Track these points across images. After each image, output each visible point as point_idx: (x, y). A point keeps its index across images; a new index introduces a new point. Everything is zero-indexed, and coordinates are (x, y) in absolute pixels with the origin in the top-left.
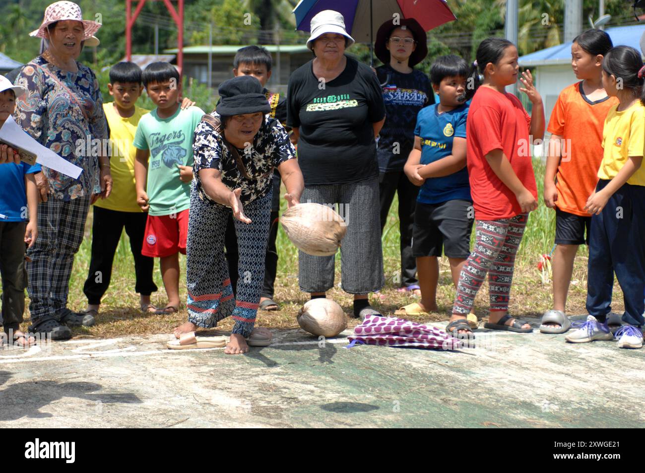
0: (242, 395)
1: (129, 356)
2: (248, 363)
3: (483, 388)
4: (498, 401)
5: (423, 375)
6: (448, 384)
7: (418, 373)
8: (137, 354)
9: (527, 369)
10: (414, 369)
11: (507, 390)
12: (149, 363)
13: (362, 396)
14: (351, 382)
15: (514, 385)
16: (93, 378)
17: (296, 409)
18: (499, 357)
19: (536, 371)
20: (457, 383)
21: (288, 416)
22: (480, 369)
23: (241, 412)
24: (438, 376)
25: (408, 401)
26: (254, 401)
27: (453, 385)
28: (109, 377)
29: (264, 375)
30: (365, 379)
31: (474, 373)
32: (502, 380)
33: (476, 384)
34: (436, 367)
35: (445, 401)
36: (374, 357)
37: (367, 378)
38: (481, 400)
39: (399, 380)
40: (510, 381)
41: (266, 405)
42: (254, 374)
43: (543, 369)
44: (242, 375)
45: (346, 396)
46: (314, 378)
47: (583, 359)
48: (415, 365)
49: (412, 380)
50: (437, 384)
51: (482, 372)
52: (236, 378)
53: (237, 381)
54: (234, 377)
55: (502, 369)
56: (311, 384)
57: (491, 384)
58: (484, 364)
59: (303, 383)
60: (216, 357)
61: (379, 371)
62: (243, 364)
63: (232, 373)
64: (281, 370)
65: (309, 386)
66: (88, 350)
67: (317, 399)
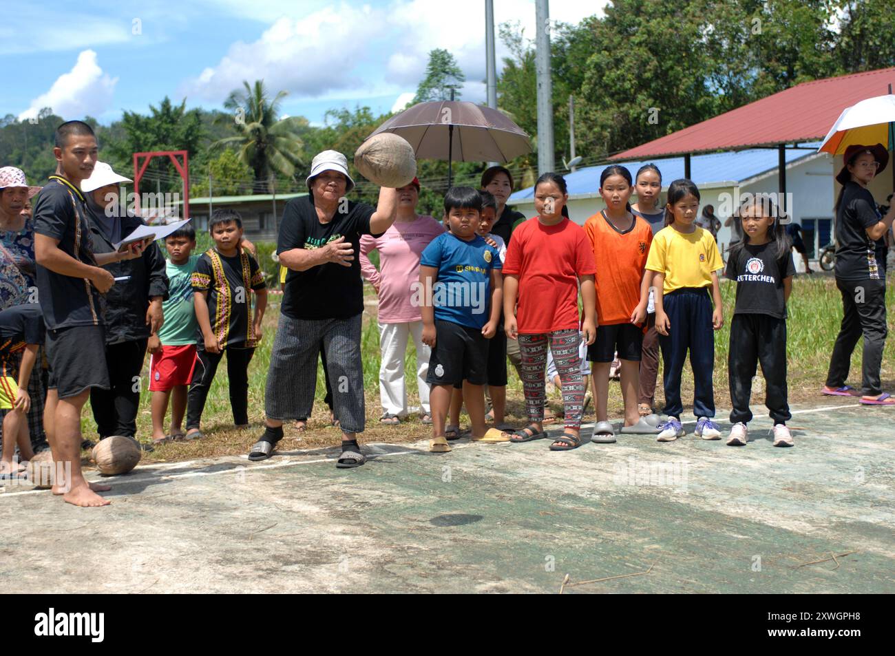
0: (318, 502)
3: (530, 485)
4: (546, 495)
5: (475, 477)
6: (499, 483)
9: (564, 467)
10: (466, 473)
11: (552, 486)
13: (426, 497)
14: (413, 486)
15: (556, 481)
17: (371, 511)
20: (506, 482)
21: (365, 517)
22: (523, 470)
23: (322, 516)
24: (488, 478)
25: (468, 500)
26: (330, 507)
27: (503, 484)
29: (333, 485)
30: (425, 484)
31: (520, 474)
32: (545, 478)
33: (523, 482)
34: (485, 470)
35: (502, 498)
36: (427, 465)
37: (426, 482)
38: (531, 494)
39: (454, 483)
40: (552, 478)
41: (342, 509)
42: (324, 484)
43: (578, 467)
44: (314, 486)
45: (412, 499)
46: (379, 485)
47: (610, 457)
49: (466, 482)
50: (489, 484)
51: (526, 472)
52: (308, 488)
53: (311, 491)
54: (306, 488)
55: (543, 469)
57: (537, 481)
58: (526, 465)
59: (370, 489)
63: (304, 484)
65: (376, 491)
67: (387, 502)
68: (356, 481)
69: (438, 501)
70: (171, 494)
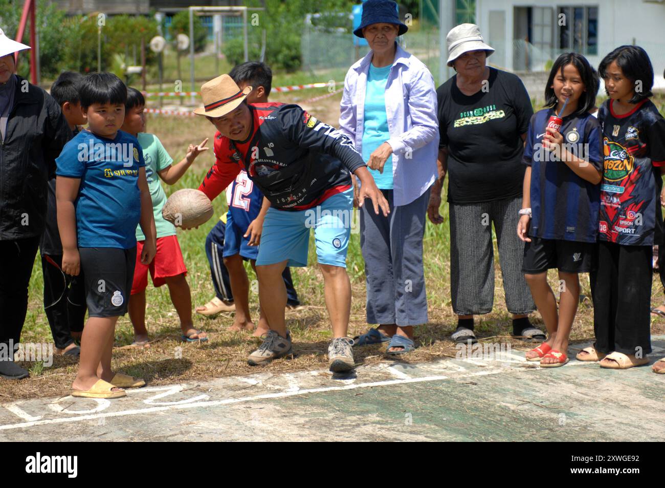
1: (209, 407)
2: (339, 411)
3: (594, 432)
5: (527, 419)
6: (557, 429)
7: (520, 416)
8: (216, 403)
9: (625, 406)
10: (513, 411)
11: (619, 434)
12: (236, 414)
14: (459, 430)
15: (623, 427)
16: (191, 434)
18: (592, 394)
19: (637, 410)
22: (579, 409)
24: (543, 420)
27: (563, 429)
28: (207, 433)
29: (365, 424)
30: (472, 426)
31: (577, 415)
32: (608, 422)
33: (585, 427)
34: (534, 408)
36: (464, 399)
37: (472, 424)
39: (505, 426)
40: (617, 422)
42: (353, 424)
43: (643, 407)
44: (343, 425)
46: (419, 427)
48: (512, 407)
49: (519, 425)
50: (546, 429)
51: (584, 413)
52: (338, 429)
53: (342, 433)
54: (336, 429)
55: (602, 409)
56: (420, 434)
57: (600, 427)
58: (581, 402)
59: (411, 433)
60: (301, 404)
61: (479, 416)
62: (334, 412)
63: (330, 423)
64: (378, 419)
65: (419, 436)
66: (160, 400)
68: (390, 420)
70: (182, 433)
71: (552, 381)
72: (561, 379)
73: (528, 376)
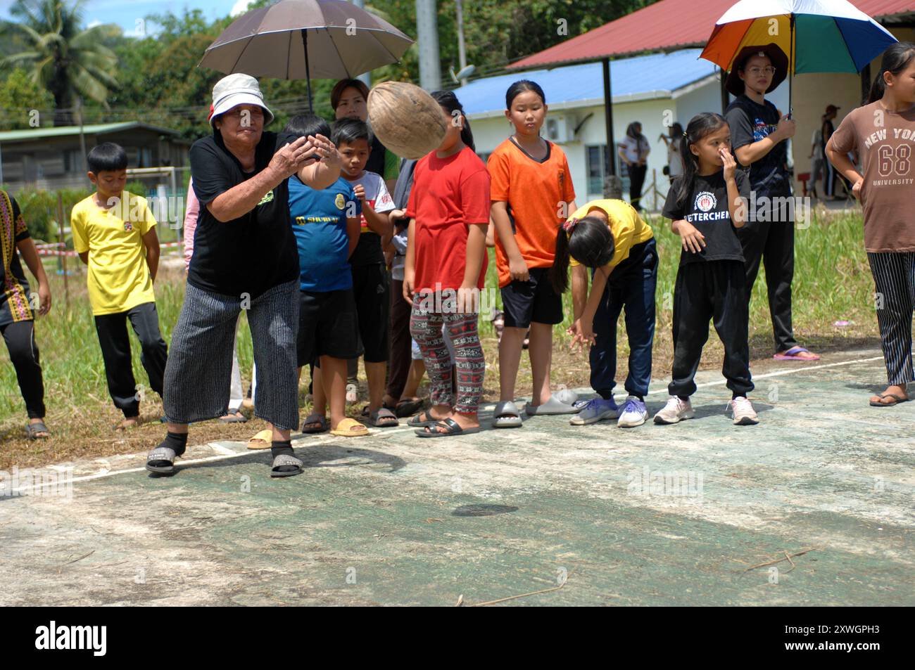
0: (147, 521)
4: (434, 497)
5: (346, 479)
9: (456, 460)
10: (334, 474)
13: (284, 507)
14: (268, 495)
17: (214, 529)
18: (424, 452)
19: (468, 463)
20: (387, 484)
21: (207, 537)
23: (152, 538)
24: (363, 479)
25: (337, 507)
26: (163, 526)
27: (381, 485)
29: (166, 498)
31: (401, 472)
32: (433, 475)
33: (407, 482)
34: (357, 469)
35: (379, 503)
37: (284, 488)
38: (416, 497)
40: (442, 475)
41: (178, 528)
43: (475, 460)
45: (266, 510)
47: (515, 445)
48: (334, 470)
49: (335, 485)
50: (363, 486)
55: (430, 465)
57: (423, 480)
58: (410, 461)
59: (214, 501)
60: (105, 485)
62: (137, 489)
64: (183, 491)
67: (235, 515)
68: (194, 491)
69: (300, 512)
71: (386, 445)
72: (396, 442)
73: (361, 443)
